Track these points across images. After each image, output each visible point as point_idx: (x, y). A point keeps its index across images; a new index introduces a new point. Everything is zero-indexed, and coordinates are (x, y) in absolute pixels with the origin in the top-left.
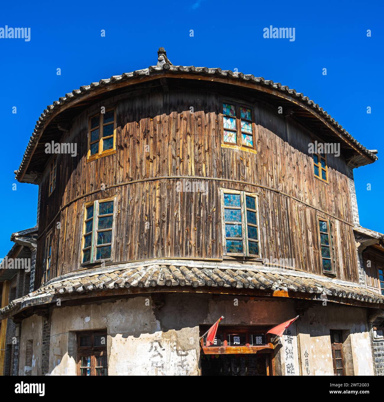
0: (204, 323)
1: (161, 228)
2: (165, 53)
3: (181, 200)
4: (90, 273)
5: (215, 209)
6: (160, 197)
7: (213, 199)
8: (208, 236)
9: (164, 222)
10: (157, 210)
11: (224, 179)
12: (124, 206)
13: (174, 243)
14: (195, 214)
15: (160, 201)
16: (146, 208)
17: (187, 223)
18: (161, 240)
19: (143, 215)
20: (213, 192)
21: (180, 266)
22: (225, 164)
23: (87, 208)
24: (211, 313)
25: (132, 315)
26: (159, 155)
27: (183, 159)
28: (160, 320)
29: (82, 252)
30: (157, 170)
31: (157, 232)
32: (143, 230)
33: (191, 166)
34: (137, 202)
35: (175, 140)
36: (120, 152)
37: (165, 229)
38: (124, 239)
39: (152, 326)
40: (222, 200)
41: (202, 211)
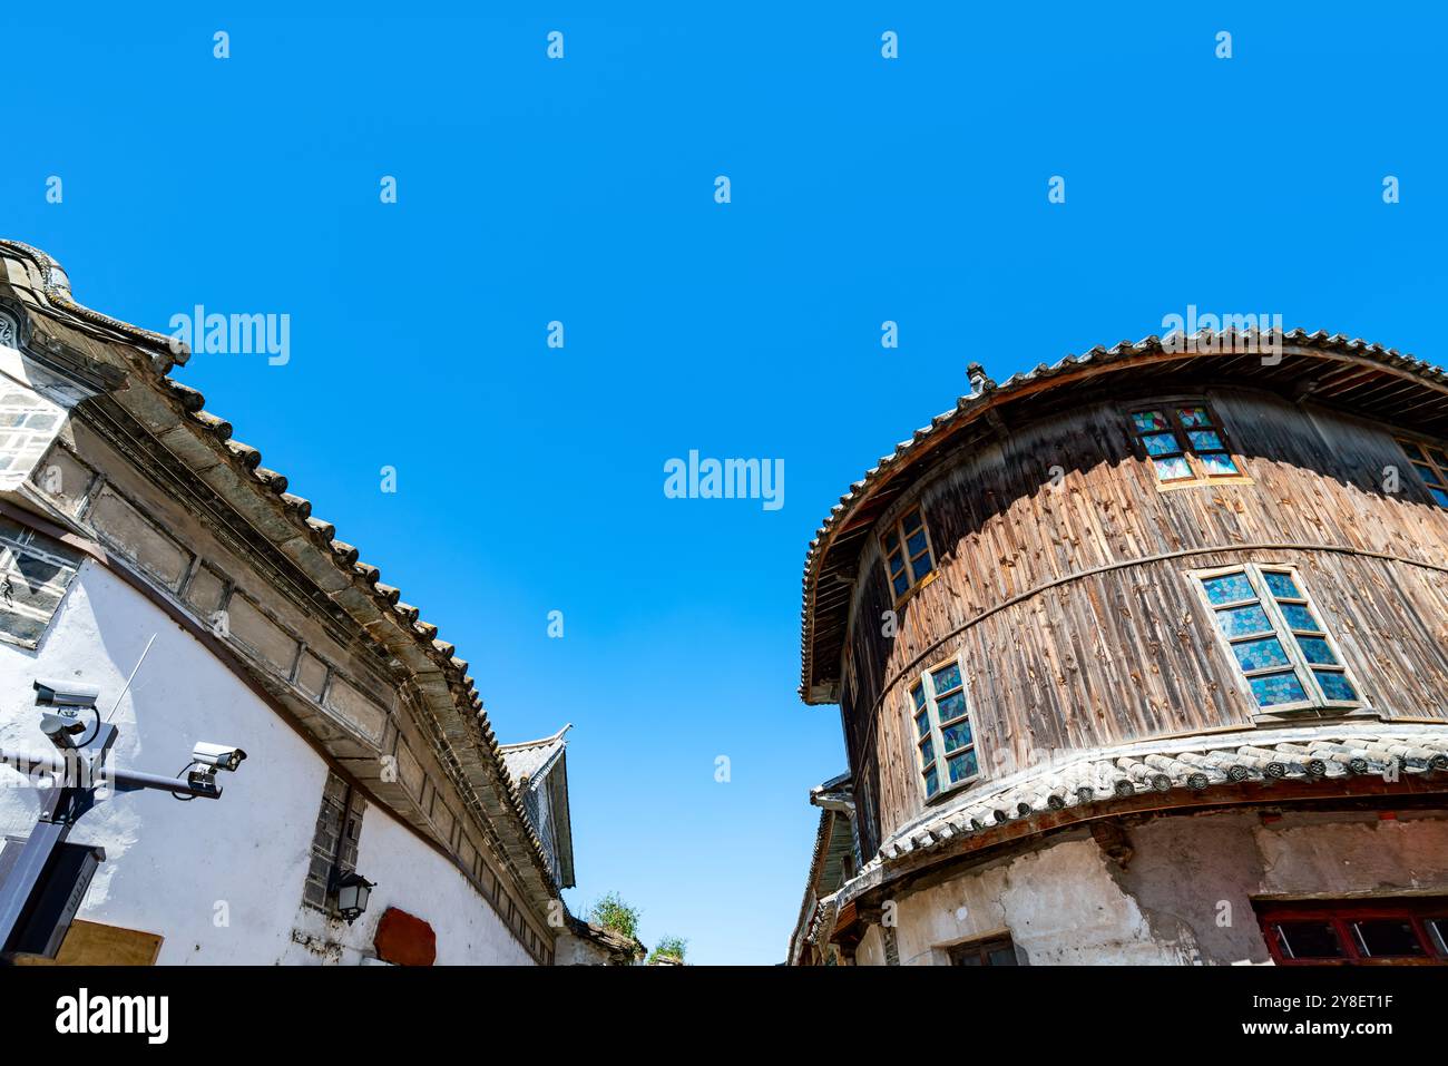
0: (1262, 892)
1: (1072, 686)
3: (1100, 619)
5: (1190, 617)
6: (1050, 625)
7: (1177, 597)
8: (1193, 677)
9: (1074, 671)
10: (1052, 652)
11: (1189, 551)
12: (980, 664)
13: (1111, 710)
14: (1143, 639)
15: (1053, 632)
16: (1026, 654)
17: (1130, 660)
18: (1079, 711)
19: (1023, 670)
20: (1171, 584)
22: (1180, 521)
23: (912, 693)
24: (1272, 860)
26: (1024, 548)
27: (1077, 539)
28: (1133, 894)
29: (922, 777)
30: (1029, 576)
31: (1064, 696)
32: (1033, 699)
33: (1099, 544)
34: (1004, 649)
35: (1048, 511)
36: (946, 572)
37: (1082, 685)
38: (997, 729)
39: (1117, 912)
40: (1200, 594)
41: (1158, 628)
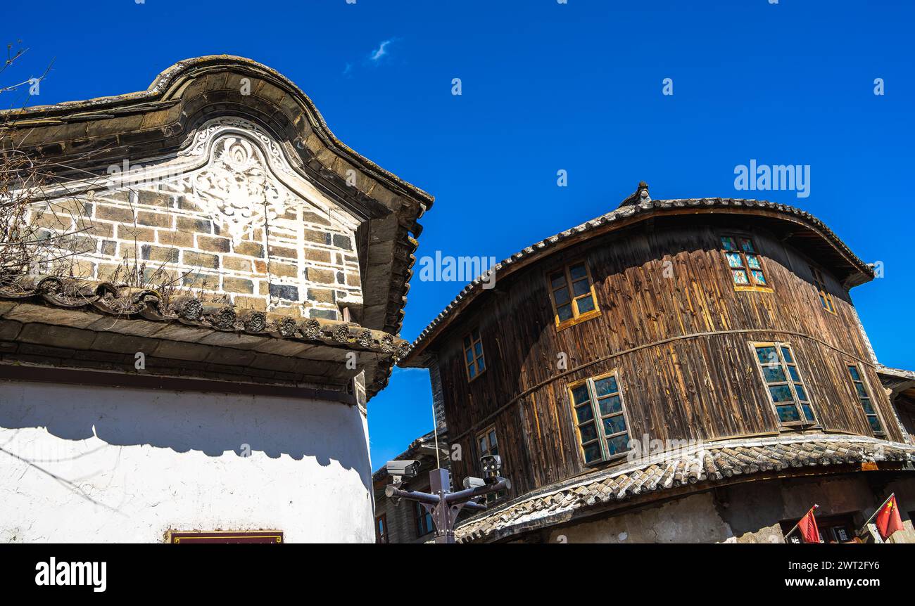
0: (784, 519)
1: (692, 402)
2: (647, 187)
3: (708, 364)
4: (610, 473)
5: (751, 369)
6: (679, 363)
7: (745, 357)
8: (753, 404)
9: (694, 394)
10: (680, 380)
11: (750, 330)
12: (632, 380)
13: (714, 419)
14: (730, 378)
15: (681, 368)
16: (664, 379)
17: (723, 391)
18: (697, 419)
19: (662, 389)
20: (743, 349)
21: (735, 448)
22: (745, 310)
23: (573, 391)
24: (787, 503)
25: (690, 521)
26: (664, 311)
27: (695, 311)
28: (729, 522)
29: (582, 449)
30: (666, 330)
31: (688, 408)
32: (669, 407)
33: (708, 319)
34: (650, 374)
35: (678, 290)
36: (607, 314)
37: (698, 403)
38: (644, 424)
39: (720, 532)
40: (755, 356)
41: (736, 374)
